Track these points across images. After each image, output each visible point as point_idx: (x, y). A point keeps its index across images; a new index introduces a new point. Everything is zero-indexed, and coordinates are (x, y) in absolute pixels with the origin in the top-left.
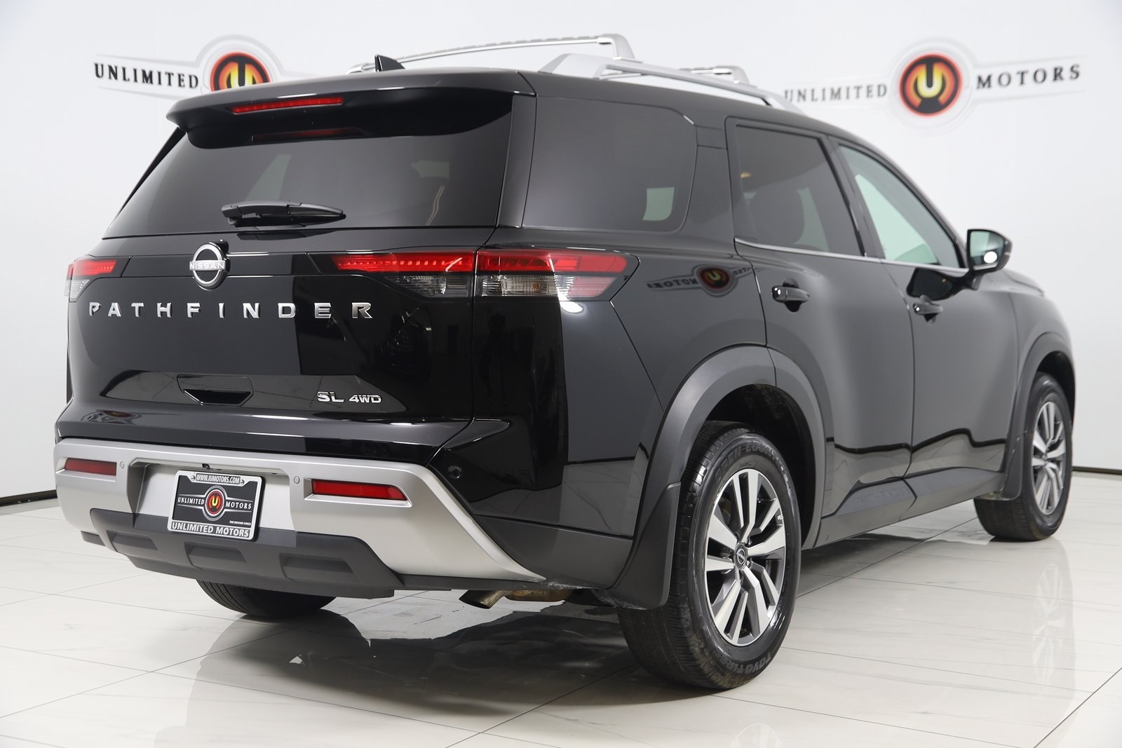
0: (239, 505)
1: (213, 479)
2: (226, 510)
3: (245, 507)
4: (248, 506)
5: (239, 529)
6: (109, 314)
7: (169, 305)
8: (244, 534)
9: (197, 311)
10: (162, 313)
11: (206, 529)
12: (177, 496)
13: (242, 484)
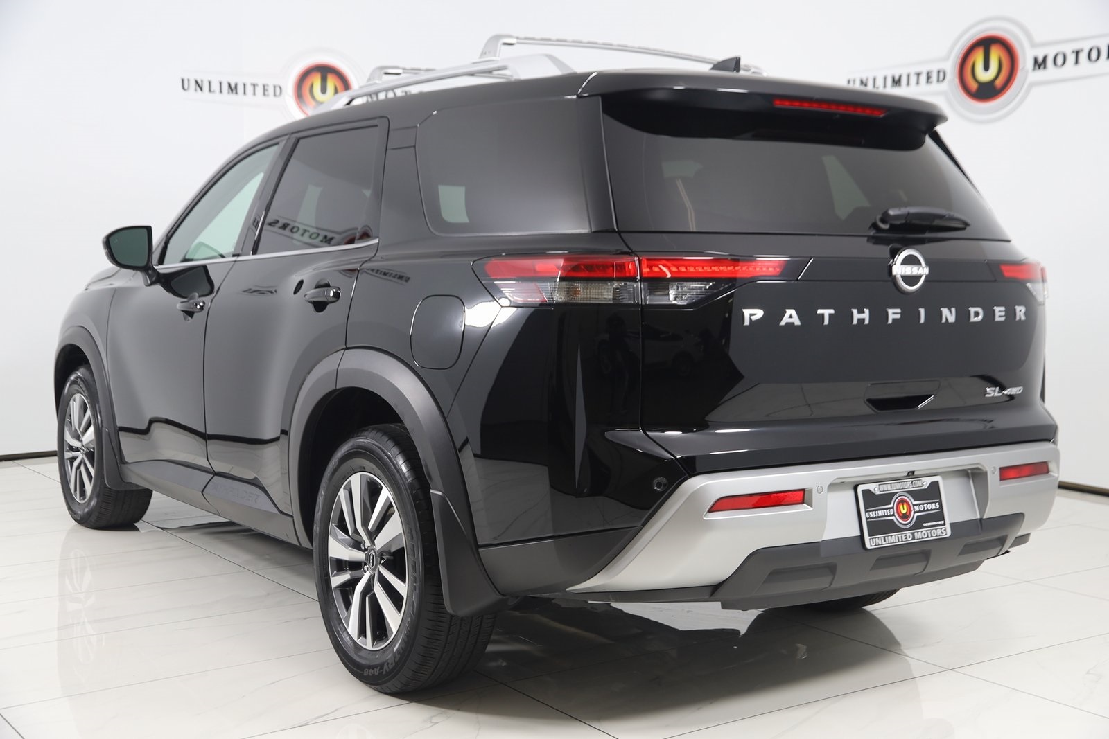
0: (927, 507)
1: (897, 487)
2: (916, 515)
3: (934, 507)
4: (936, 506)
5: (936, 530)
6: (783, 323)
7: (867, 311)
8: (942, 533)
9: (898, 316)
10: (859, 320)
11: (903, 538)
12: (866, 512)
13: (926, 486)
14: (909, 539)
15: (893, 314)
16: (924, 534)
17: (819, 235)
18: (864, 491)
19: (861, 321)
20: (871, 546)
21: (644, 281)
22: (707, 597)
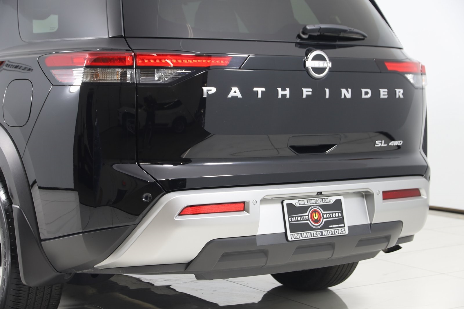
0: (332, 215)
1: (311, 202)
2: (325, 220)
3: (337, 216)
4: (338, 215)
5: (338, 230)
6: (230, 96)
7: (288, 89)
8: (342, 232)
9: (310, 93)
10: (282, 95)
11: (316, 234)
12: (289, 217)
13: (332, 202)
14: (318, 235)
15: (307, 92)
16: (330, 233)
17: (258, 41)
18: (288, 205)
19: (284, 96)
20: (292, 239)
21: (138, 69)
22: (183, 270)
